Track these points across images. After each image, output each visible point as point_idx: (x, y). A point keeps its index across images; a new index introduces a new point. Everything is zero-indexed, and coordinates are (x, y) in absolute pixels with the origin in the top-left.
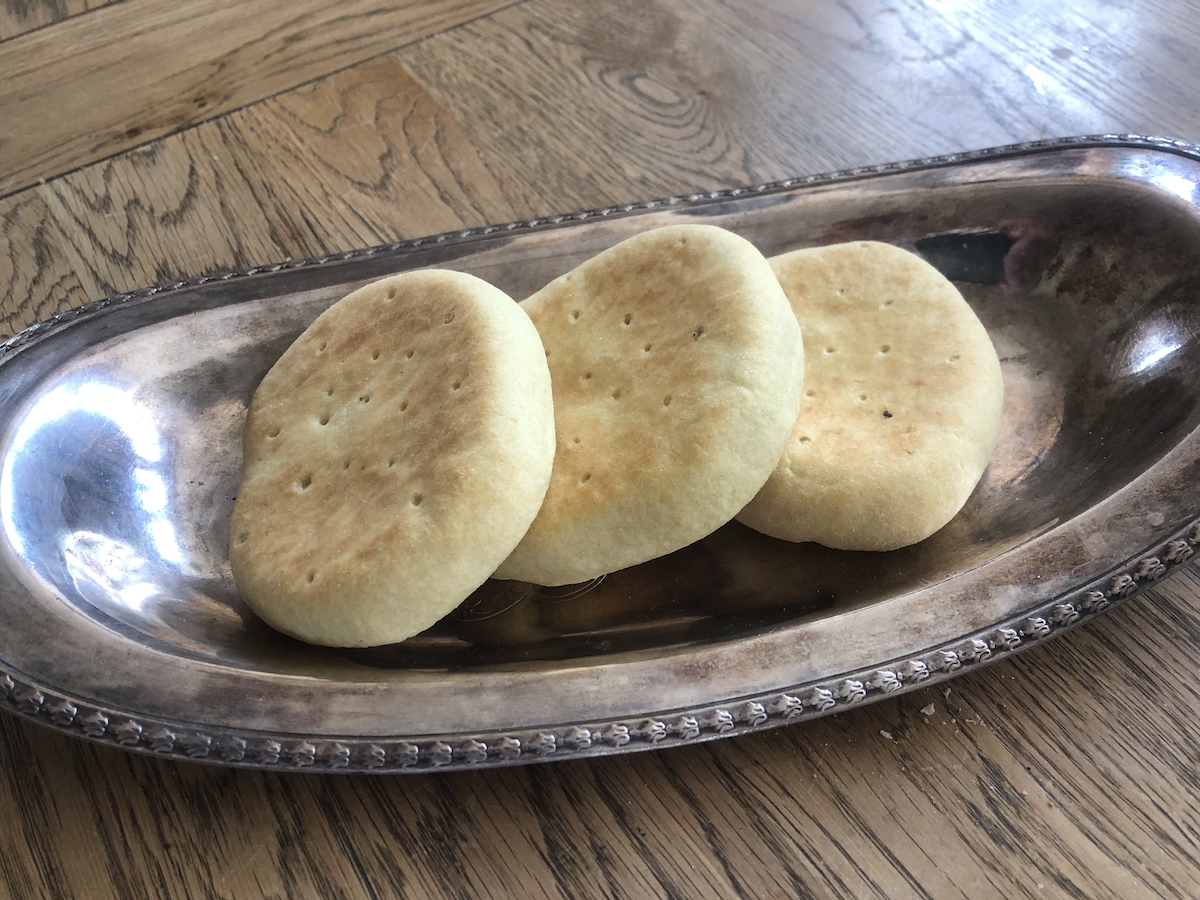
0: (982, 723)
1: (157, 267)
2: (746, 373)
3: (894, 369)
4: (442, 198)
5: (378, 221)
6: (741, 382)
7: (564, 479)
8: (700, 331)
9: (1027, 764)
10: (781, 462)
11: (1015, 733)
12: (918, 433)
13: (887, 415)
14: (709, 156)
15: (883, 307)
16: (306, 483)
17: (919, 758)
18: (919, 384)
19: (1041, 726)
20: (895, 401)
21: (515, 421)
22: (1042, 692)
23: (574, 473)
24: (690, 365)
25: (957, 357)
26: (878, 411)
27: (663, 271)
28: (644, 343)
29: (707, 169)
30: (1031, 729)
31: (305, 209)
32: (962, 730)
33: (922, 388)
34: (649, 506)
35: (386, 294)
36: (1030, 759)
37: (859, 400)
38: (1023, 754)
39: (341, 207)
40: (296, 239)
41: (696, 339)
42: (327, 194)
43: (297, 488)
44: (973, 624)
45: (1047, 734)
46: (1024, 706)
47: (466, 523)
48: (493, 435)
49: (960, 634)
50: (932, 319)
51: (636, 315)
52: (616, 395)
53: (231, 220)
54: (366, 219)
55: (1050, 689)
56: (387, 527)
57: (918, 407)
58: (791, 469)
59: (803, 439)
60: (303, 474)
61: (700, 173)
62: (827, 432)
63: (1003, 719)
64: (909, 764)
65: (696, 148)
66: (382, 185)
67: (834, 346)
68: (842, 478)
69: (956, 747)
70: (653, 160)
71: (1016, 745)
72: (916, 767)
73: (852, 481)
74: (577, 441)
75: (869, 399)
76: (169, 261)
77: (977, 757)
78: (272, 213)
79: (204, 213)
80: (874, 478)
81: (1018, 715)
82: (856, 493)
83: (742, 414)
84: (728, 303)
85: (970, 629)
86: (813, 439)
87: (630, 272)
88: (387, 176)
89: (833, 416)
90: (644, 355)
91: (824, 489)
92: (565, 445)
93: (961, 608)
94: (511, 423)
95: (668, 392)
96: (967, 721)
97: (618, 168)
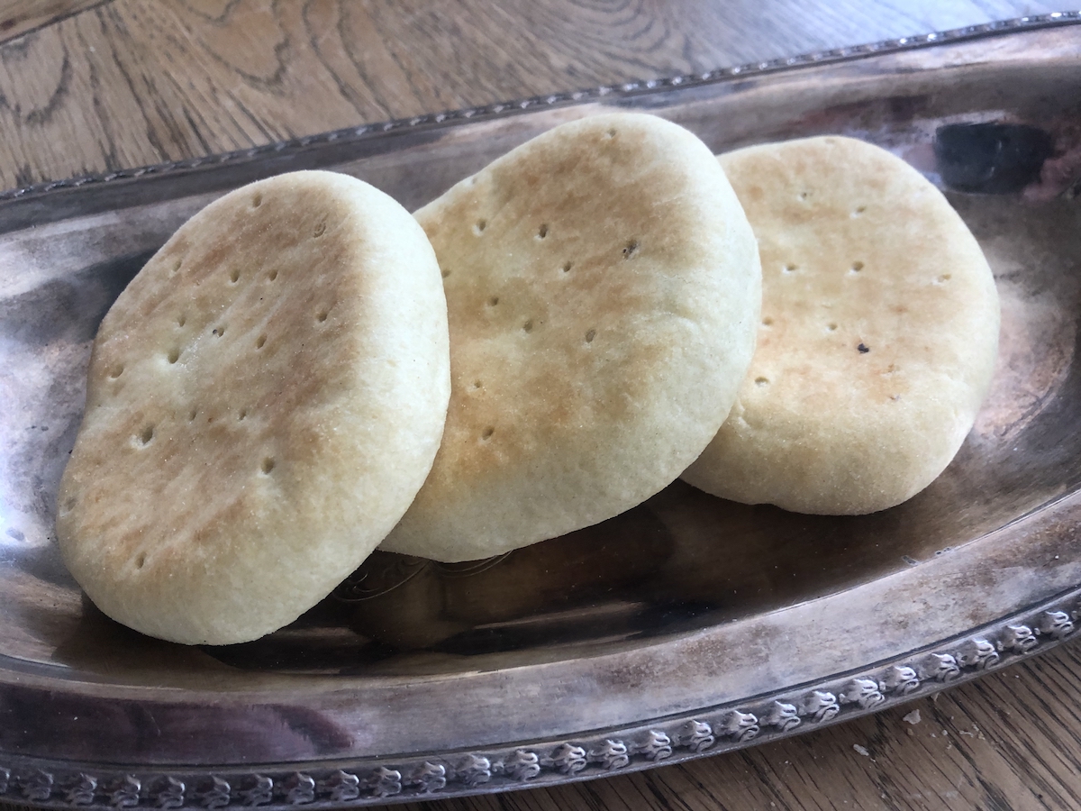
0: (981, 736)
1: (18, 172)
2: (690, 301)
3: (869, 292)
4: (343, 92)
5: (270, 120)
6: (682, 312)
7: (461, 434)
8: (632, 246)
9: (1039, 791)
10: (734, 412)
11: (1023, 749)
12: (902, 373)
13: (863, 349)
14: (645, 42)
15: (854, 216)
16: (147, 436)
17: (903, 781)
18: (900, 310)
19: (1054, 741)
20: (873, 332)
21: (392, 363)
22: (1053, 694)
23: (474, 427)
24: (618, 290)
25: (947, 277)
26: (851, 346)
27: (586, 170)
28: (563, 261)
29: (641, 56)
30: (1041, 742)
31: (189, 108)
32: (957, 745)
33: (905, 315)
34: (566, 471)
35: (251, 201)
36: (1042, 783)
37: (828, 330)
38: (1033, 777)
39: (229, 104)
40: (176, 141)
41: (627, 257)
42: (214, 90)
43: (136, 444)
44: (974, 617)
45: (1061, 750)
46: (1033, 714)
47: (327, 499)
48: (363, 383)
49: (958, 630)
50: (914, 229)
51: (553, 226)
52: (528, 327)
53: (103, 117)
54: (258, 118)
55: (1064, 691)
56: (231, 500)
57: (901, 340)
58: (745, 417)
59: (760, 380)
60: (143, 425)
61: (635, 62)
62: (789, 371)
63: (1007, 731)
64: (890, 789)
65: (631, 34)
66: (277, 79)
67: (796, 263)
68: (809, 431)
69: (948, 767)
70: (584, 49)
71: (1023, 765)
72: (899, 794)
73: (822, 434)
74: (478, 385)
75: (839, 328)
76: (32, 165)
77: (977, 783)
78: (152, 112)
79: (75, 113)
80: (849, 431)
81: (1026, 725)
82: (827, 449)
83: (685, 355)
84: (668, 209)
85: (970, 624)
86: (772, 378)
87: (547, 173)
88: (282, 69)
89: (796, 350)
90: (563, 276)
91: (786, 444)
92: (463, 389)
93: (956, 596)
94: (388, 367)
95: (591, 324)
96: (962, 732)
97: (543, 57)
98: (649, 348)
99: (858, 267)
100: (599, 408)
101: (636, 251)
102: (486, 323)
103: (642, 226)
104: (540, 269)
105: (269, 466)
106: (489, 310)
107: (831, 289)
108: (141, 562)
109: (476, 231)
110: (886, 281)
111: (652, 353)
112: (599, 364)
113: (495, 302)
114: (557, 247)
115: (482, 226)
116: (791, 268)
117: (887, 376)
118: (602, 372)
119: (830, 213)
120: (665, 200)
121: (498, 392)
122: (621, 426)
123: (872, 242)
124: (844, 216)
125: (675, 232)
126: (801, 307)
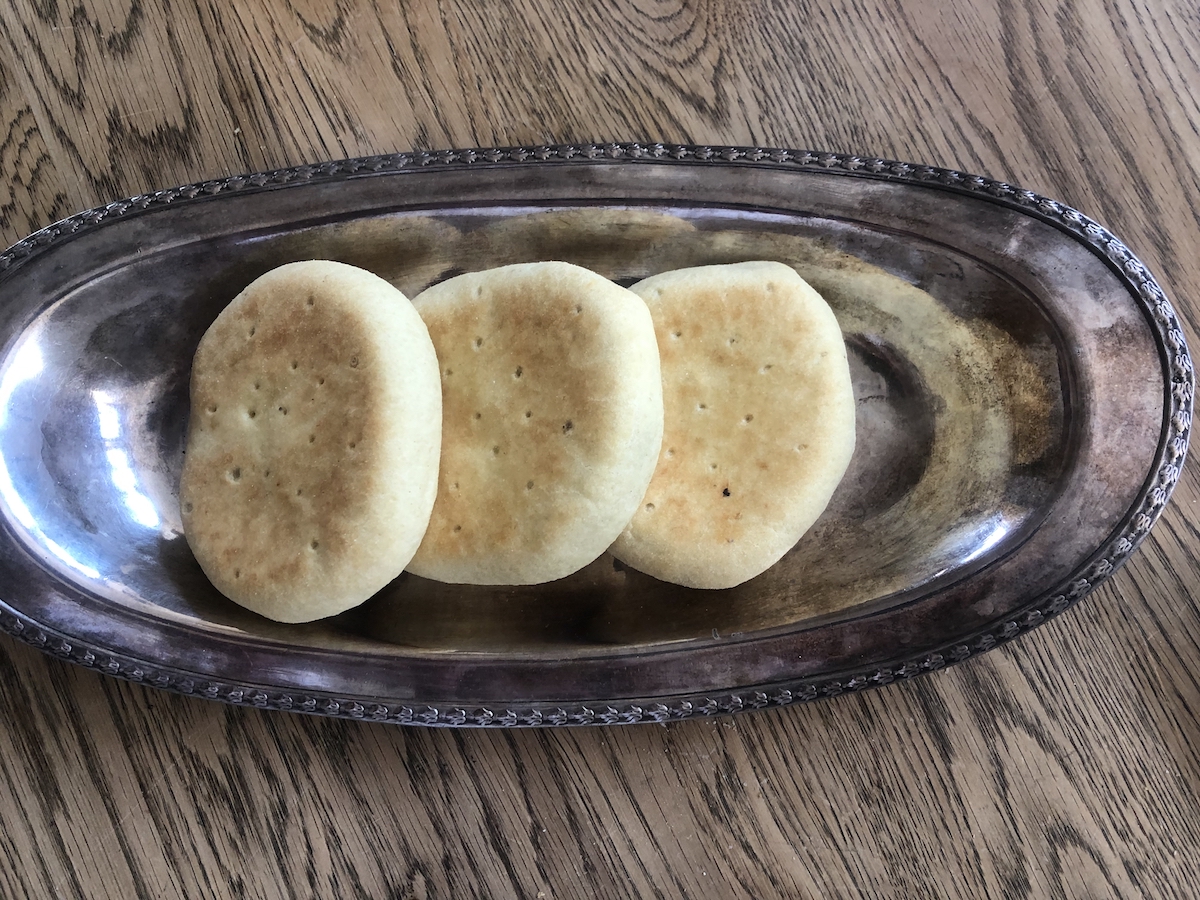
0: (735, 729)
1: (108, 115)
3: (748, 443)
4: (394, 65)
8: (569, 426)
9: (755, 764)
10: (627, 528)
11: (756, 740)
12: (741, 522)
13: (726, 493)
14: (680, 54)
15: (762, 372)
16: (237, 474)
17: (680, 745)
18: (764, 466)
19: (776, 738)
20: (738, 479)
22: (788, 712)
23: (449, 520)
24: (554, 459)
25: (806, 446)
26: (720, 488)
27: (556, 336)
28: (526, 408)
30: (768, 739)
31: (254, 57)
32: (719, 731)
33: (764, 472)
35: (306, 298)
36: (759, 762)
37: (711, 468)
38: (755, 757)
39: (291, 60)
40: (245, 101)
41: (564, 432)
42: (277, 38)
43: (229, 477)
45: (778, 745)
46: (770, 721)
51: (526, 371)
52: (496, 450)
53: (179, 60)
54: (316, 85)
55: (795, 712)
56: (292, 559)
57: (753, 493)
58: (632, 532)
59: (650, 505)
60: (234, 466)
61: (665, 79)
62: (671, 501)
63: (752, 729)
64: (672, 748)
65: (671, 38)
66: (334, 36)
67: (707, 403)
69: (709, 742)
70: (622, 50)
71: (752, 748)
72: (676, 752)
74: (457, 485)
75: (717, 469)
76: (120, 108)
77: (722, 753)
78: (221, 57)
79: (150, 42)
81: (764, 727)
83: (583, 522)
86: (657, 505)
88: (340, 22)
89: (682, 482)
90: (525, 421)
96: (724, 724)
98: (561, 514)
99: (749, 418)
100: (525, 542)
101: (570, 432)
102: (470, 433)
103: (578, 412)
104: (511, 406)
105: (315, 545)
106: (474, 421)
107: (725, 432)
108: (237, 575)
109: (475, 347)
110: (763, 437)
111: (563, 518)
112: (530, 511)
113: (479, 416)
114: (524, 391)
115: (479, 342)
116: (703, 406)
117: (731, 522)
118: (531, 517)
119: (746, 364)
120: (596, 399)
121: (468, 498)
122: (536, 556)
123: (766, 399)
124: (754, 370)
125: (596, 431)
126: (699, 443)
